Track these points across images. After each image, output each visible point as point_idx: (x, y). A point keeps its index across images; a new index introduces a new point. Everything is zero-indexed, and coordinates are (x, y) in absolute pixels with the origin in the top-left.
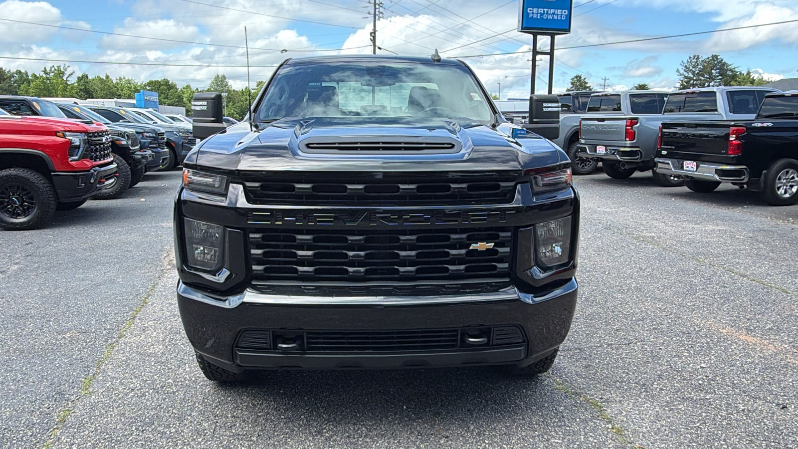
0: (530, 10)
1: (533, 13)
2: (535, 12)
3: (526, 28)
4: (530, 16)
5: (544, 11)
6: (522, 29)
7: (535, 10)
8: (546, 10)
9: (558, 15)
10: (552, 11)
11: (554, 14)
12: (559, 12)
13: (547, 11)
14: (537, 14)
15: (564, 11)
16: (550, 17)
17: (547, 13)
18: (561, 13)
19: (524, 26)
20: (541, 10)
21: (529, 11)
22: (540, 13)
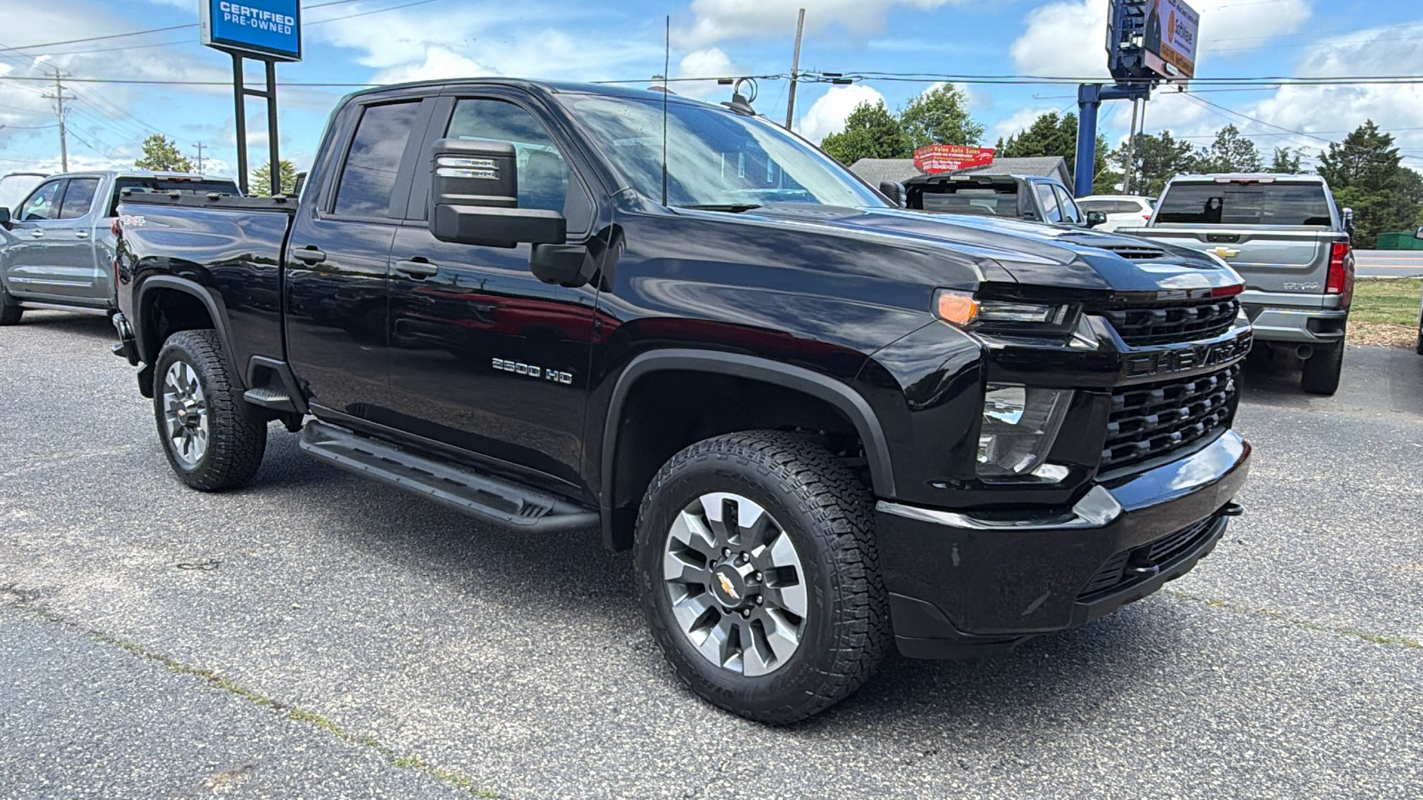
0: (225, 7)
1: (231, 13)
2: (235, 12)
3: (219, 40)
4: (226, 18)
5: (251, 13)
6: (212, 41)
7: (234, 7)
8: (255, 11)
9: (277, 24)
10: (266, 15)
11: (269, 20)
12: (279, 18)
13: (258, 14)
14: (239, 15)
15: (287, 18)
16: (264, 26)
17: (258, 18)
18: (281, 22)
19: (216, 35)
20: (246, 10)
21: (222, 8)
22: (245, 15)
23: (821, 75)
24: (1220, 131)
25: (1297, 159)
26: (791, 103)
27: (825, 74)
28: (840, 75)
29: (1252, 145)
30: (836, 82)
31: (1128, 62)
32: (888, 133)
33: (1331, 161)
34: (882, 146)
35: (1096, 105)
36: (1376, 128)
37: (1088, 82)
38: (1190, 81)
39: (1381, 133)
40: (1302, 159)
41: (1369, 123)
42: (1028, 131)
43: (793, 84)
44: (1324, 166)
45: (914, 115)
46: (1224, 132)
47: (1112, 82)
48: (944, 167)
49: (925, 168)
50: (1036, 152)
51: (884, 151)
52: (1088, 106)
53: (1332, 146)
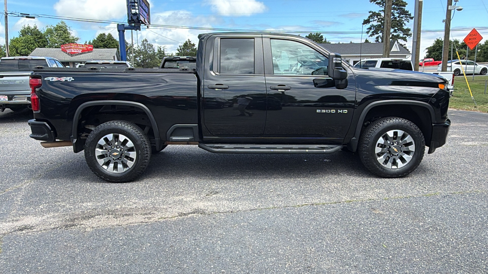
23: (20, 14)
24: (143, 41)
25: (164, 50)
26: (6, 24)
27: (21, 14)
28: (29, 15)
29: (153, 46)
30: (27, 17)
31: (135, 18)
32: (40, 38)
33: (180, 51)
34: (39, 43)
35: (124, 31)
36: (190, 42)
37: (120, 24)
38: (150, 25)
39: (192, 43)
40: (165, 50)
41: (189, 40)
42: (96, 39)
43: (6, 17)
44: (179, 52)
45: (50, 32)
46: (144, 41)
47: (128, 24)
48: (76, 52)
49: (68, 52)
50: (101, 46)
51: (40, 45)
52: (121, 31)
53: (180, 46)
